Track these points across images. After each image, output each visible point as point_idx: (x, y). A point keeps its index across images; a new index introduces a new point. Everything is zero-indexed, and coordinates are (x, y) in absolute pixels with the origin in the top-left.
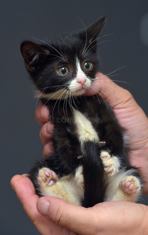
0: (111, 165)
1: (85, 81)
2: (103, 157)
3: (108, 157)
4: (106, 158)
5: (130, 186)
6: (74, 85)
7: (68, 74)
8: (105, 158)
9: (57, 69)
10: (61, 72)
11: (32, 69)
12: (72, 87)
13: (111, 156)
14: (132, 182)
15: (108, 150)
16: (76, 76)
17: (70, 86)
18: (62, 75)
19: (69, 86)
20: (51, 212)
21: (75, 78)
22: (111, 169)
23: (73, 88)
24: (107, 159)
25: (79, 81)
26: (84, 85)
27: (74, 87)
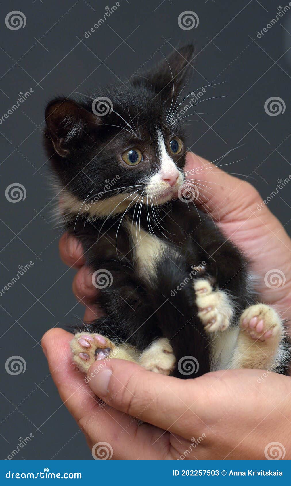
0: (212, 307)
1: (177, 178)
2: (198, 290)
3: (207, 290)
4: (204, 292)
5: (257, 324)
6: (156, 186)
7: (143, 163)
8: (202, 293)
9: (120, 154)
10: (129, 159)
11: (65, 152)
12: (152, 189)
13: (214, 290)
14: (261, 316)
15: (210, 278)
16: (159, 168)
17: (149, 187)
18: (130, 165)
19: (146, 188)
20: (113, 388)
21: (159, 172)
22: (211, 314)
23: (154, 190)
24: (204, 294)
25: (166, 177)
26: (174, 186)
27: (156, 188)
